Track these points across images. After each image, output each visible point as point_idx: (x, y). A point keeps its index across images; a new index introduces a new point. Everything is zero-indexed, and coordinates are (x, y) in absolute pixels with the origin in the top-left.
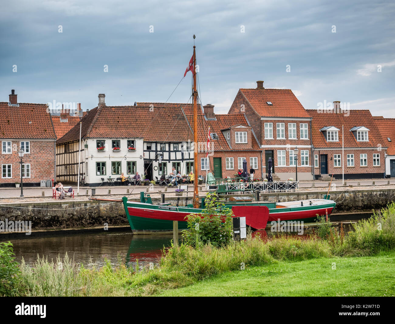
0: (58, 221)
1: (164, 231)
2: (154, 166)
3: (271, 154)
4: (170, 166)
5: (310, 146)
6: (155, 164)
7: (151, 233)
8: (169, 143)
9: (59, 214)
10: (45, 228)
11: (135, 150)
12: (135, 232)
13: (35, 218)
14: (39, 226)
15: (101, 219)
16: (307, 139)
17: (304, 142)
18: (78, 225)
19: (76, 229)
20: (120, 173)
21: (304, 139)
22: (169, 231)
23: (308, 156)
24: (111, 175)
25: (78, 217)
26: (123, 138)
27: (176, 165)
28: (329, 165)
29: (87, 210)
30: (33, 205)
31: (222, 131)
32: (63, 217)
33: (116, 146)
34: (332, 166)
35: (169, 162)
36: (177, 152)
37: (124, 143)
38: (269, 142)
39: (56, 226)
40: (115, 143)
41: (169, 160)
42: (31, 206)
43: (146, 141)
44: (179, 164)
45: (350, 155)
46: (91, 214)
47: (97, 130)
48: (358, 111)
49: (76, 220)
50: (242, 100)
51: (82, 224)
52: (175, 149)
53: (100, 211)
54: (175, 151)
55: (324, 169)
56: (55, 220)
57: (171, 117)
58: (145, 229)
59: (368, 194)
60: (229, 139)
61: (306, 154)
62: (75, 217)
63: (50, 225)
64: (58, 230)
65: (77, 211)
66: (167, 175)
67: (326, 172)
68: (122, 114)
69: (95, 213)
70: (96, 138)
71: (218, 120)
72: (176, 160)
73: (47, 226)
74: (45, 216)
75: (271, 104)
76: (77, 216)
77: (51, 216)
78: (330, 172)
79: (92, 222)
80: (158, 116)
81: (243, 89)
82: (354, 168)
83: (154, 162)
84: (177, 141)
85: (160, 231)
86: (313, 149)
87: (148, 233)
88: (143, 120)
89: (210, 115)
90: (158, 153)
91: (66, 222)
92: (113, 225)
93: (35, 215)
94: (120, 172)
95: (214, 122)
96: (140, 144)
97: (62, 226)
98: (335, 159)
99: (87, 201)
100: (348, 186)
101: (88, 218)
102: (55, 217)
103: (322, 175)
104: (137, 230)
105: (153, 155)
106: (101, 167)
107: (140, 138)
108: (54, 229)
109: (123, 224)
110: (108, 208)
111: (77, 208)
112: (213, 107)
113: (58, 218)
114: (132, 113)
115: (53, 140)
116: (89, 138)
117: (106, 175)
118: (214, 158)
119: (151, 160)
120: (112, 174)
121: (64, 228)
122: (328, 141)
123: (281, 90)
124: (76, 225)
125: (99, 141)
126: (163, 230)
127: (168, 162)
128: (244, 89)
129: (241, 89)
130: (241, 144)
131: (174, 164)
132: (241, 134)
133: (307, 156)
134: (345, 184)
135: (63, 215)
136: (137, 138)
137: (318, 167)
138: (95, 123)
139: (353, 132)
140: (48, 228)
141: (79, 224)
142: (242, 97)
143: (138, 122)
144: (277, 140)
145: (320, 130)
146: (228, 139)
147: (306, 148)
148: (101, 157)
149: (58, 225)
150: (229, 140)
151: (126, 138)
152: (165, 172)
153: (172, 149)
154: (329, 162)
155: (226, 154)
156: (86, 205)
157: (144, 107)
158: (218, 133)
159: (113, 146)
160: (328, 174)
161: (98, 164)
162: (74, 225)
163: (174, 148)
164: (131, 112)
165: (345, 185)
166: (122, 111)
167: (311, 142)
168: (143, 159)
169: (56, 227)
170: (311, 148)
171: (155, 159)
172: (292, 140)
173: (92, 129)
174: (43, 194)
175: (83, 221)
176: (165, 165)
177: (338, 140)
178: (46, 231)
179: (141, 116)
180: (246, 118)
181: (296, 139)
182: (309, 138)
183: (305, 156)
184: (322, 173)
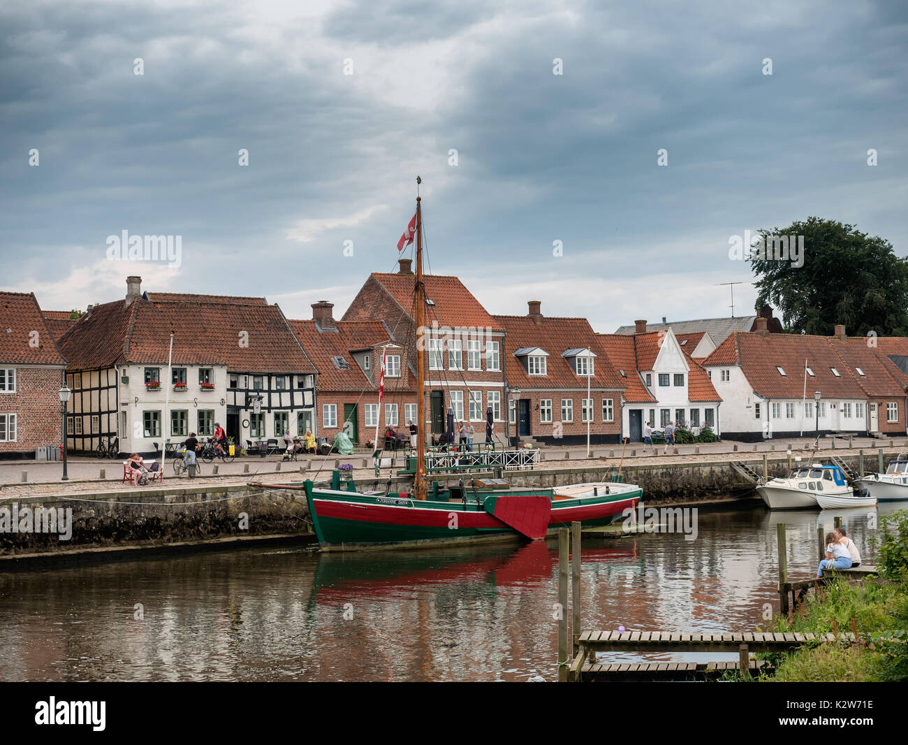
0: (158, 528)
1: (382, 545)
2: (242, 419)
3: (439, 398)
4: (270, 420)
5: (501, 384)
6: (245, 415)
7: (357, 548)
8: (270, 376)
9: (161, 515)
10: (136, 542)
11: (213, 388)
12: (325, 546)
13: (120, 521)
14: (127, 539)
15: (229, 523)
16: (498, 370)
17: (493, 377)
18: (191, 536)
19: (191, 544)
20: (185, 433)
21: (493, 370)
22: (391, 544)
23: (499, 401)
24: (170, 437)
25: (193, 521)
26: (192, 365)
27: (281, 418)
28: (533, 420)
29: (206, 505)
30: (116, 496)
31: (352, 353)
32: (166, 520)
33: (179, 380)
34: (539, 421)
35: (269, 412)
36: (282, 394)
37: (192, 376)
38: (438, 375)
39: (156, 537)
40: (176, 375)
41: (269, 408)
42: (112, 499)
43: (230, 370)
44: (285, 416)
45: (567, 401)
46: (213, 513)
47: (140, 348)
48: (569, 319)
49: (189, 526)
50: (377, 294)
51: (199, 534)
52: (279, 387)
53: (227, 507)
54: (280, 391)
55: (525, 427)
56: (153, 527)
57: (263, 325)
58: (346, 541)
59: (645, 473)
60: (368, 368)
61: (496, 398)
62: (187, 520)
63: (145, 537)
64: (160, 546)
65: (189, 508)
66: (264, 436)
67: (528, 432)
68: (177, 318)
69: (220, 512)
70: (144, 364)
71: (340, 332)
72: (281, 408)
73: (139, 538)
74: (136, 519)
75: (433, 303)
76: (190, 518)
77: (147, 518)
78: (535, 433)
79: (215, 529)
80: (240, 322)
81: (378, 274)
82: (572, 424)
83: (243, 411)
84: (282, 371)
85: (375, 545)
86: (507, 390)
87: (350, 548)
88: (216, 330)
89: (326, 322)
90: (250, 394)
91: (172, 529)
92: (248, 535)
93: (119, 517)
94: (184, 430)
95: (334, 335)
96: (220, 378)
97: (165, 538)
98: (542, 407)
99: (206, 489)
100: (598, 459)
101: (208, 521)
102: (153, 519)
103: (522, 438)
104: (328, 544)
105: (241, 399)
106: (151, 420)
107: (222, 365)
108: (152, 543)
109: (265, 533)
110: (241, 501)
111: (190, 503)
112: (331, 306)
113: (159, 520)
114: (195, 316)
115: (61, 367)
116: (130, 363)
117: (160, 436)
118: (345, 404)
119: (238, 408)
120: (172, 436)
121: (169, 541)
122: (529, 374)
123: (440, 277)
124: (188, 536)
125: (150, 369)
126: (380, 543)
127: (266, 411)
128: (381, 274)
129: (376, 274)
130: (391, 378)
131: (277, 416)
132: (390, 359)
133: (497, 402)
134: (591, 455)
135: (166, 516)
136: (217, 364)
137: (515, 422)
138: (133, 334)
139: (567, 358)
140: (143, 542)
141: (193, 532)
142: (378, 288)
143: (207, 334)
144: (450, 372)
145: (513, 355)
146: (366, 368)
147: (496, 387)
148: (151, 402)
149: (159, 537)
150: (369, 371)
151: (198, 364)
152: (262, 431)
153: (273, 388)
154: (534, 414)
155: (366, 398)
156: (204, 496)
157: (212, 304)
158: (346, 356)
159: (174, 381)
160: (531, 437)
161: (147, 415)
162: (185, 536)
163: (278, 384)
164: (191, 314)
165: (591, 457)
166: (176, 311)
167: (503, 377)
168: (225, 405)
169: (155, 540)
170: (504, 388)
171: (244, 405)
172: (474, 372)
173: (130, 346)
174: (103, 474)
175: (200, 528)
176: (261, 416)
177: (546, 374)
178: (139, 547)
179: (212, 322)
180: (387, 329)
181: (479, 369)
182: (500, 369)
183: (494, 401)
184: (522, 434)
